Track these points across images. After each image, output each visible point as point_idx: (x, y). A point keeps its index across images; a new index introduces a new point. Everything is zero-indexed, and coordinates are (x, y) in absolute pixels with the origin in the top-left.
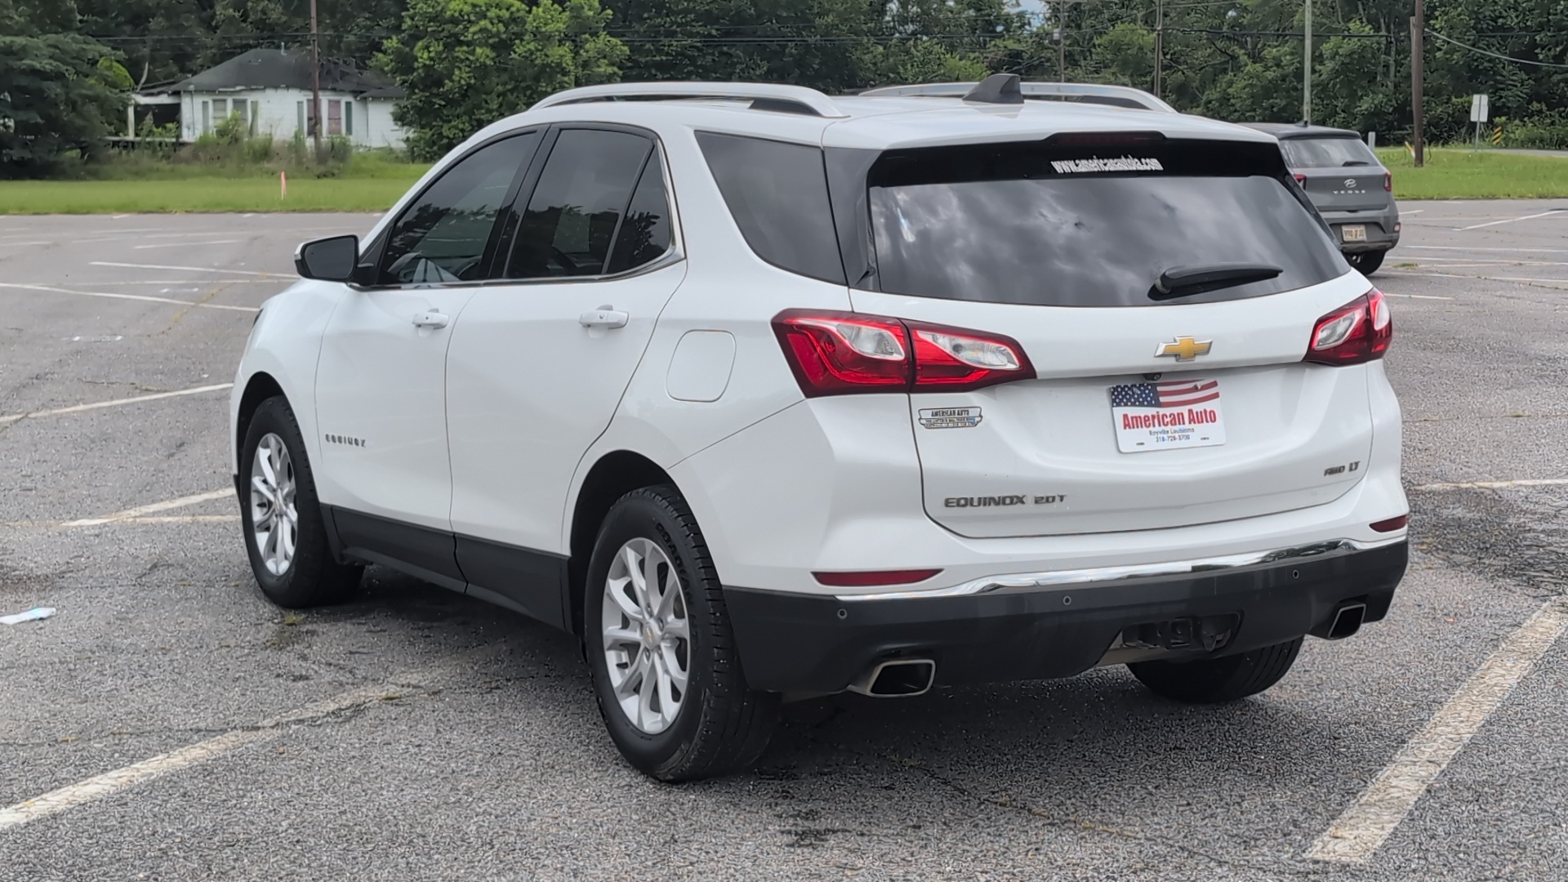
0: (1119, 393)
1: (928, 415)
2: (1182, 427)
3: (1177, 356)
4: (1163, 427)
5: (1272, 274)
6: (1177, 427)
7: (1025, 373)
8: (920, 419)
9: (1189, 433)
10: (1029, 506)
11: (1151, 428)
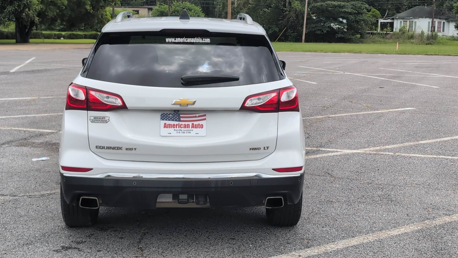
0: (164, 116)
1: (92, 118)
2: (188, 129)
3: (180, 105)
4: (180, 128)
5: (237, 79)
6: (186, 129)
7: (124, 107)
8: (90, 119)
9: (191, 131)
10: (124, 151)
11: (175, 129)
